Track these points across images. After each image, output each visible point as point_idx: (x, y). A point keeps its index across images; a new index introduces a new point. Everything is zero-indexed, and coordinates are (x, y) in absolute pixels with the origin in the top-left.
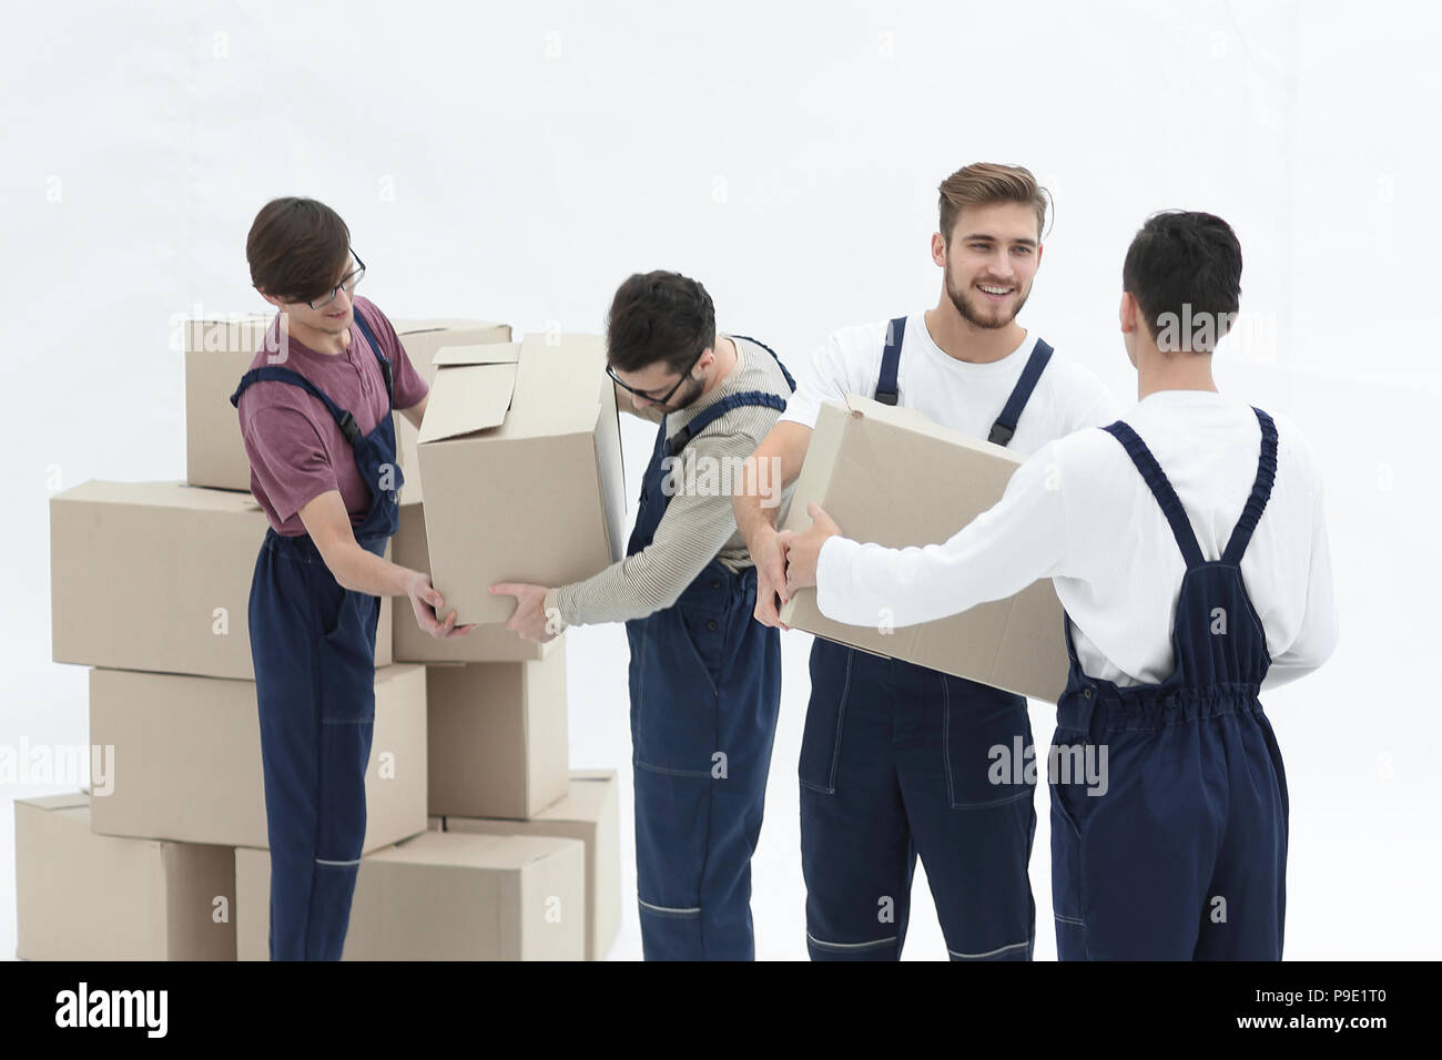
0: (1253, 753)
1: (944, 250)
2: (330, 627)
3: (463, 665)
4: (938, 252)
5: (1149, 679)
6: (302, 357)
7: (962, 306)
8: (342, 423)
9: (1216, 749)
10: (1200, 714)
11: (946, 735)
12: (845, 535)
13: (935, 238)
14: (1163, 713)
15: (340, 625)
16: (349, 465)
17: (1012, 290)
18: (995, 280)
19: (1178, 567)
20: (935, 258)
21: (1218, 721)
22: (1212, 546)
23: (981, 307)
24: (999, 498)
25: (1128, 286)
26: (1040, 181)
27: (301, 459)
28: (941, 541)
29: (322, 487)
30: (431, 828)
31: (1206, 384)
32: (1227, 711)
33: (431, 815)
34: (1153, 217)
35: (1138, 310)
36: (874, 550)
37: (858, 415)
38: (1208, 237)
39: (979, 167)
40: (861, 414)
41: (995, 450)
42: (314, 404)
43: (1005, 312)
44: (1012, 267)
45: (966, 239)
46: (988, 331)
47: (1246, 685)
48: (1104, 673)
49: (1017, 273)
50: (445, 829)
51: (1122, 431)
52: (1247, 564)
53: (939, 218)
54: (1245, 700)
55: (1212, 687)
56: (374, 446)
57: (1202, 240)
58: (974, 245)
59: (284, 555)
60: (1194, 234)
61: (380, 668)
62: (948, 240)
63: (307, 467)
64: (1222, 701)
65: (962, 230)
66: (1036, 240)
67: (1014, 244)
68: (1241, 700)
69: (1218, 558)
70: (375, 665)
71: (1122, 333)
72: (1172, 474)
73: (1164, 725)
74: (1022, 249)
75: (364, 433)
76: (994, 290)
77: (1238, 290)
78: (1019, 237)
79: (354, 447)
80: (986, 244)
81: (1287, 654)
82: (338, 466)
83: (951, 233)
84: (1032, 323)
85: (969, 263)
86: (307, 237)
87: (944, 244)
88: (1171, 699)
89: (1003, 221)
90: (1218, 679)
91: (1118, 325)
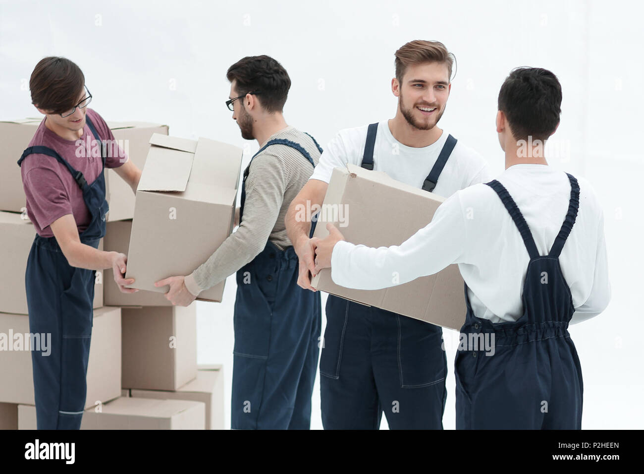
0: (564, 359)
1: (398, 87)
2: (67, 286)
3: (141, 308)
4: (395, 88)
5: (510, 319)
6: (56, 141)
7: (408, 118)
8: (77, 178)
9: (545, 356)
10: (536, 338)
11: (399, 347)
12: (347, 240)
13: (393, 81)
14: (516, 337)
15: (72, 286)
16: (79, 200)
17: (435, 109)
18: (426, 104)
19: (526, 259)
20: (393, 92)
21: (547, 342)
22: (544, 248)
23: (419, 118)
24: (430, 221)
25: (500, 108)
26: (449, 49)
27: (53, 196)
28: (399, 244)
29: (64, 213)
30: (123, 395)
31: (541, 161)
32: (551, 336)
33: (123, 388)
34: (515, 70)
35: (506, 121)
36: (363, 248)
37: (354, 175)
38: (544, 82)
39: (417, 42)
40: (356, 175)
41: (426, 194)
42: (61, 167)
43: (431, 121)
44: (435, 97)
45: (410, 82)
46: (423, 131)
47: (561, 322)
48: (485, 316)
49: (438, 100)
50: (130, 396)
51: (496, 185)
52: (563, 258)
53: (395, 70)
54: (560, 330)
55: (543, 323)
56: (94, 190)
57: (541, 83)
58: (415, 85)
59: (43, 248)
60: (536, 80)
61: (95, 309)
62: (401, 82)
63: (57, 201)
64: (548, 331)
65: (409, 77)
66: (448, 82)
67: (435, 85)
68: (559, 331)
69: (547, 254)
70: (94, 307)
71: (497, 133)
72: (523, 209)
73: (517, 344)
74: (440, 86)
75: (89, 183)
76: (426, 109)
77: (559, 111)
78: (440, 80)
79: (83, 190)
80: (421, 84)
81: (583, 306)
82: (73, 201)
83: (402, 79)
84: (446, 126)
85: (413, 95)
86: (61, 79)
87: (398, 84)
88: (521, 329)
89: (429, 72)
90: (547, 319)
91: (495, 128)
